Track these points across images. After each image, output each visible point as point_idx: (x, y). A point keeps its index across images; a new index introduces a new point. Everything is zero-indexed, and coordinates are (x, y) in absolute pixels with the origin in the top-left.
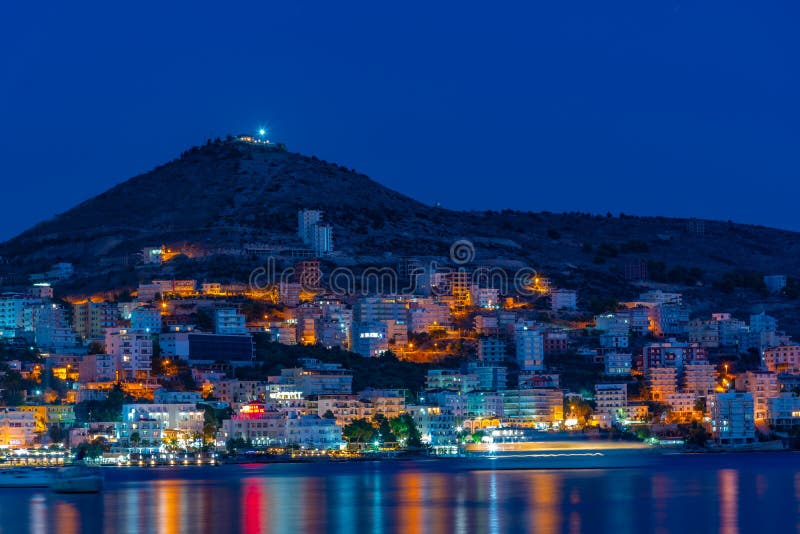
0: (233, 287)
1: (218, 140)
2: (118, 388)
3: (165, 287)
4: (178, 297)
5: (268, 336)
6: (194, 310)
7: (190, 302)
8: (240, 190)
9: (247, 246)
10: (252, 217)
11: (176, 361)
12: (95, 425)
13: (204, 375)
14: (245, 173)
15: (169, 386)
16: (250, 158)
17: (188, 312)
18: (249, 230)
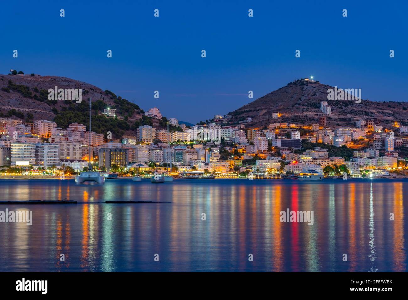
0: (299, 125)
1: (298, 80)
2: (256, 155)
3: (277, 125)
4: (282, 128)
5: (308, 140)
6: (286, 132)
7: (285, 130)
8: (303, 95)
9: (304, 113)
10: (306, 104)
11: (277, 148)
12: (248, 166)
13: (284, 152)
14: (305, 90)
15: (272, 155)
16: (307, 86)
17: (284, 133)
18: (305, 108)
